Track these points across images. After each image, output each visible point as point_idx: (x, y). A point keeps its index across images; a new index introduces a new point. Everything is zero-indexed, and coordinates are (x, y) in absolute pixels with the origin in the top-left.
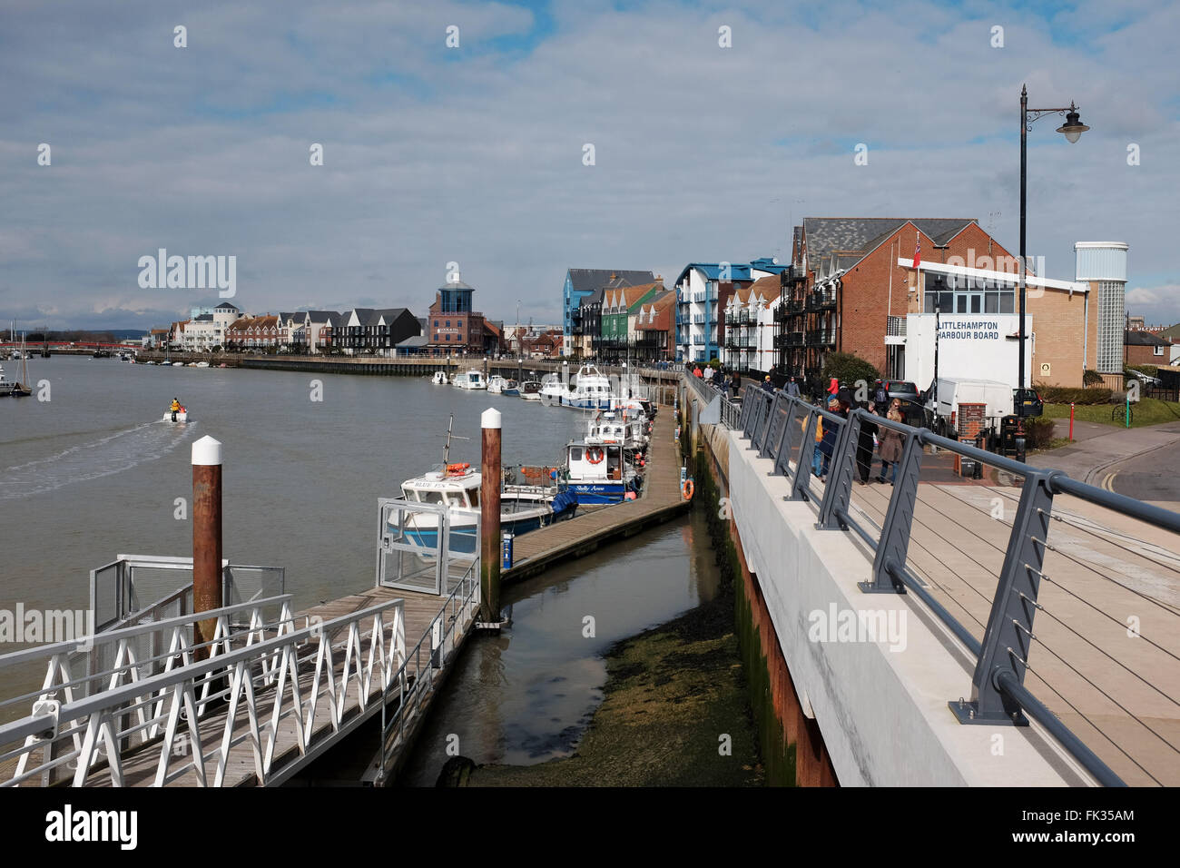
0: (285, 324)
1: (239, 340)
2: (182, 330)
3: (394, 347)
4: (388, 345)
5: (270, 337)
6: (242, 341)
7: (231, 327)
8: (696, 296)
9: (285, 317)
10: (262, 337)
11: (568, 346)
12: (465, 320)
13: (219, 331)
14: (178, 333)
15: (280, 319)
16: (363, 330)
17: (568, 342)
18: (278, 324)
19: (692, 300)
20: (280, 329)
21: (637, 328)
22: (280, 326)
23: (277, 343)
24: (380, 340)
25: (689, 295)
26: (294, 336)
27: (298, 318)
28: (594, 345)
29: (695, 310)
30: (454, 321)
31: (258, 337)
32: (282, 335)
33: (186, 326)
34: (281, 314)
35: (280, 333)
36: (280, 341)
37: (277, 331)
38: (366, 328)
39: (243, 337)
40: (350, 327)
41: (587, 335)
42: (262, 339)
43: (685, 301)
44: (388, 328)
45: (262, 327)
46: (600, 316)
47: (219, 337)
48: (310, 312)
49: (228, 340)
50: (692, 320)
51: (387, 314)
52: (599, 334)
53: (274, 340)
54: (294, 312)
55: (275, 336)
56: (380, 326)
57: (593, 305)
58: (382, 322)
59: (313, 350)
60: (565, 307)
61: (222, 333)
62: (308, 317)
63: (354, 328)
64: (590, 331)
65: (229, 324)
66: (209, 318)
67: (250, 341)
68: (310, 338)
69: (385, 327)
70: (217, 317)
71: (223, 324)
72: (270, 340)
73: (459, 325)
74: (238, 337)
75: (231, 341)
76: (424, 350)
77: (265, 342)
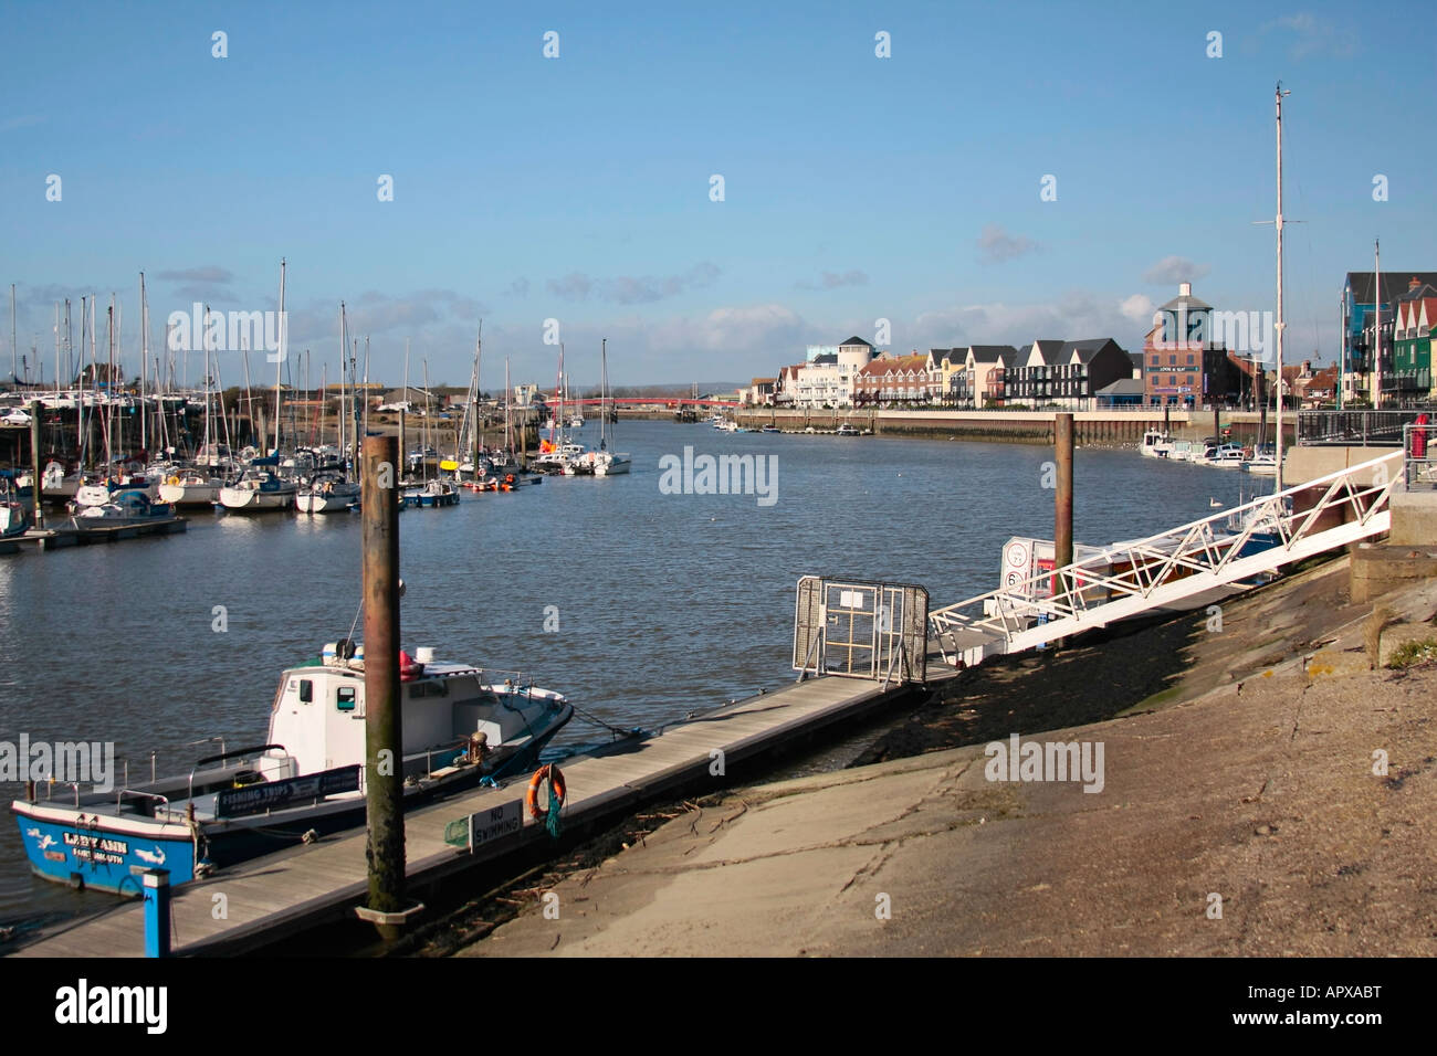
0: (938, 362)
1: (874, 390)
2: (795, 376)
3: (1093, 396)
4: (1084, 392)
5: (917, 384)
6: (878, 392)
7: (863, 372)
9: (939, 354)
10: (906, 385)
13: (844, 378)
14: (789, 382)
15: (930, 358)
16: (1049, 371)
17: (1348, 382)
18: (928, 366)
20: (932, 372)
22: (931, 368)
23: (925, 395)
24: (1073, 386)
26: (952, 383)
27: (958, 356)
30: (1182, 355)
31: (900, 385)
32: (935, 382)
33: (799, 371)
34: (933, 351)
35: (931, 380)
36: (931, 391)
37: (927, 378)
38: (1053, 368)
39: (879, 384)
40: (1030, 368)
44: (1086, 368)
45: (905, 371)
46: (1392, 342)
47: (845, 386)
48: (975, 348)
49: (859, 390)
51: (1084, 349)
52: (1392, 368)
53: (923, 389)
54: (951, 347)
55: (924, 384)
56: (1073, 366)
57: (1382, 325)
58: (1075, 359)
59: (979, 402)
61: (850, 380)
62: (970, 355)
63: (1036, 369)
65: (860, 368)
66: (832, 359)
67: (890, 391)
68: (974, 385)
69: (1080, 367)
70: (843, 358)
71: (851, 368)
72: (917, 389)
73: (1188, 362)
74: (872, 385)
75: (863, 392)
76: (1136, 400)
77: (911, 394)
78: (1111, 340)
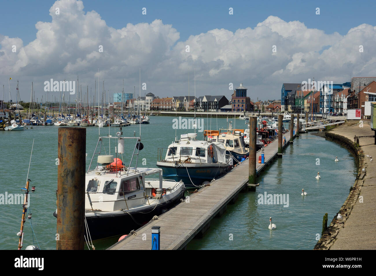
0: (175, 101)
1: (157, 106)
2: (132, 103)
3: (220, 109)
4: (218, 108)
6: (158, 107)
7: (153, 102)
8: (326, 94)
9: (176, 98)
11: (283, 108)
12: (245, 100)
13: (147, 103)
14: (130, 104)
15: (173, 99)
16: (208, 103)
17: (283, 107)
19: (325, 95)
20: (173, 102)
21: (308, 103)
22: (173, 101)
23: (172, 108)
24: (215, 107)
25: (324, 93)
26: (179, 105)
27: (181, 99)
28: (292, 108)
29: (325, 98)
30: (241, 100)
31: (164, 105)
32: (174, 105)
34: (174, 97)
36: (173, 107)
37: (172, 104)
38: (209, 102)
41: (290, 105)
42: (166, 106)
43: (323, 95)
44: (218, 102)
46: (295, 99)
47: (148, 105)
48: (186, 96)
49: (152, 106)
50: (325, 101)
51: (217, 97)
52: (294, 104)
53: (171, 106)
54: (179, 96)
57: (292, 95)
58: (215, 100)
59: (187, 110)
60: (282, 96)
61: (149, 103)
62: (185, 98)
63: (204, 102)
64: (291, 104)
66: (144, 99)
67: (161, 107)
68: (186, 106)
69: (216, 102)
70: (147, 98)
71: (149, 100)
72: (169, 106)
73: (242, 101)
74: (156, 105)
75: (153, 107)
76: (230, 110)
77: (167, 107)
78: (224, 96)
